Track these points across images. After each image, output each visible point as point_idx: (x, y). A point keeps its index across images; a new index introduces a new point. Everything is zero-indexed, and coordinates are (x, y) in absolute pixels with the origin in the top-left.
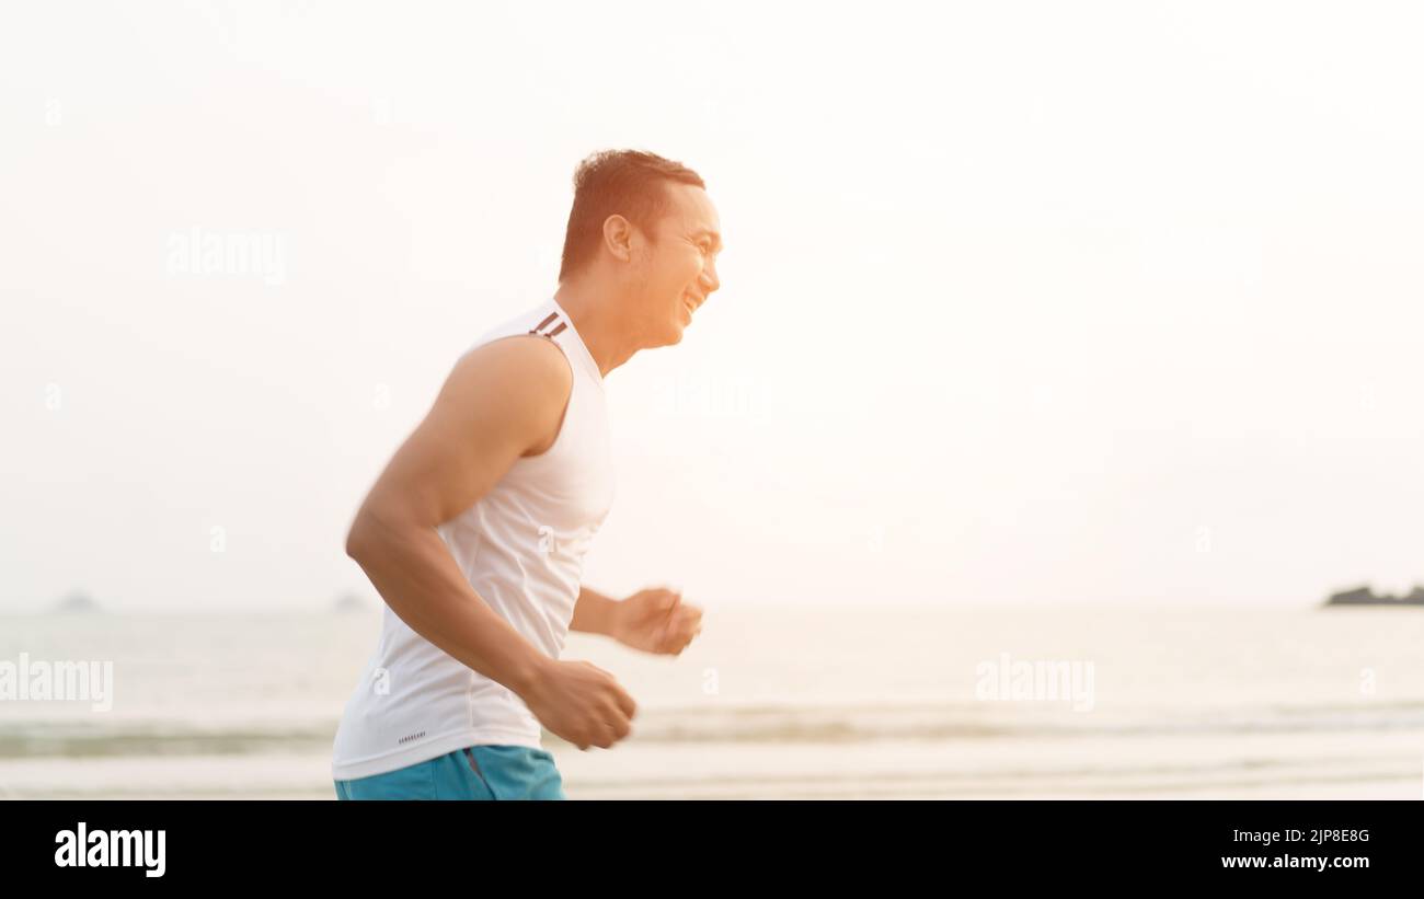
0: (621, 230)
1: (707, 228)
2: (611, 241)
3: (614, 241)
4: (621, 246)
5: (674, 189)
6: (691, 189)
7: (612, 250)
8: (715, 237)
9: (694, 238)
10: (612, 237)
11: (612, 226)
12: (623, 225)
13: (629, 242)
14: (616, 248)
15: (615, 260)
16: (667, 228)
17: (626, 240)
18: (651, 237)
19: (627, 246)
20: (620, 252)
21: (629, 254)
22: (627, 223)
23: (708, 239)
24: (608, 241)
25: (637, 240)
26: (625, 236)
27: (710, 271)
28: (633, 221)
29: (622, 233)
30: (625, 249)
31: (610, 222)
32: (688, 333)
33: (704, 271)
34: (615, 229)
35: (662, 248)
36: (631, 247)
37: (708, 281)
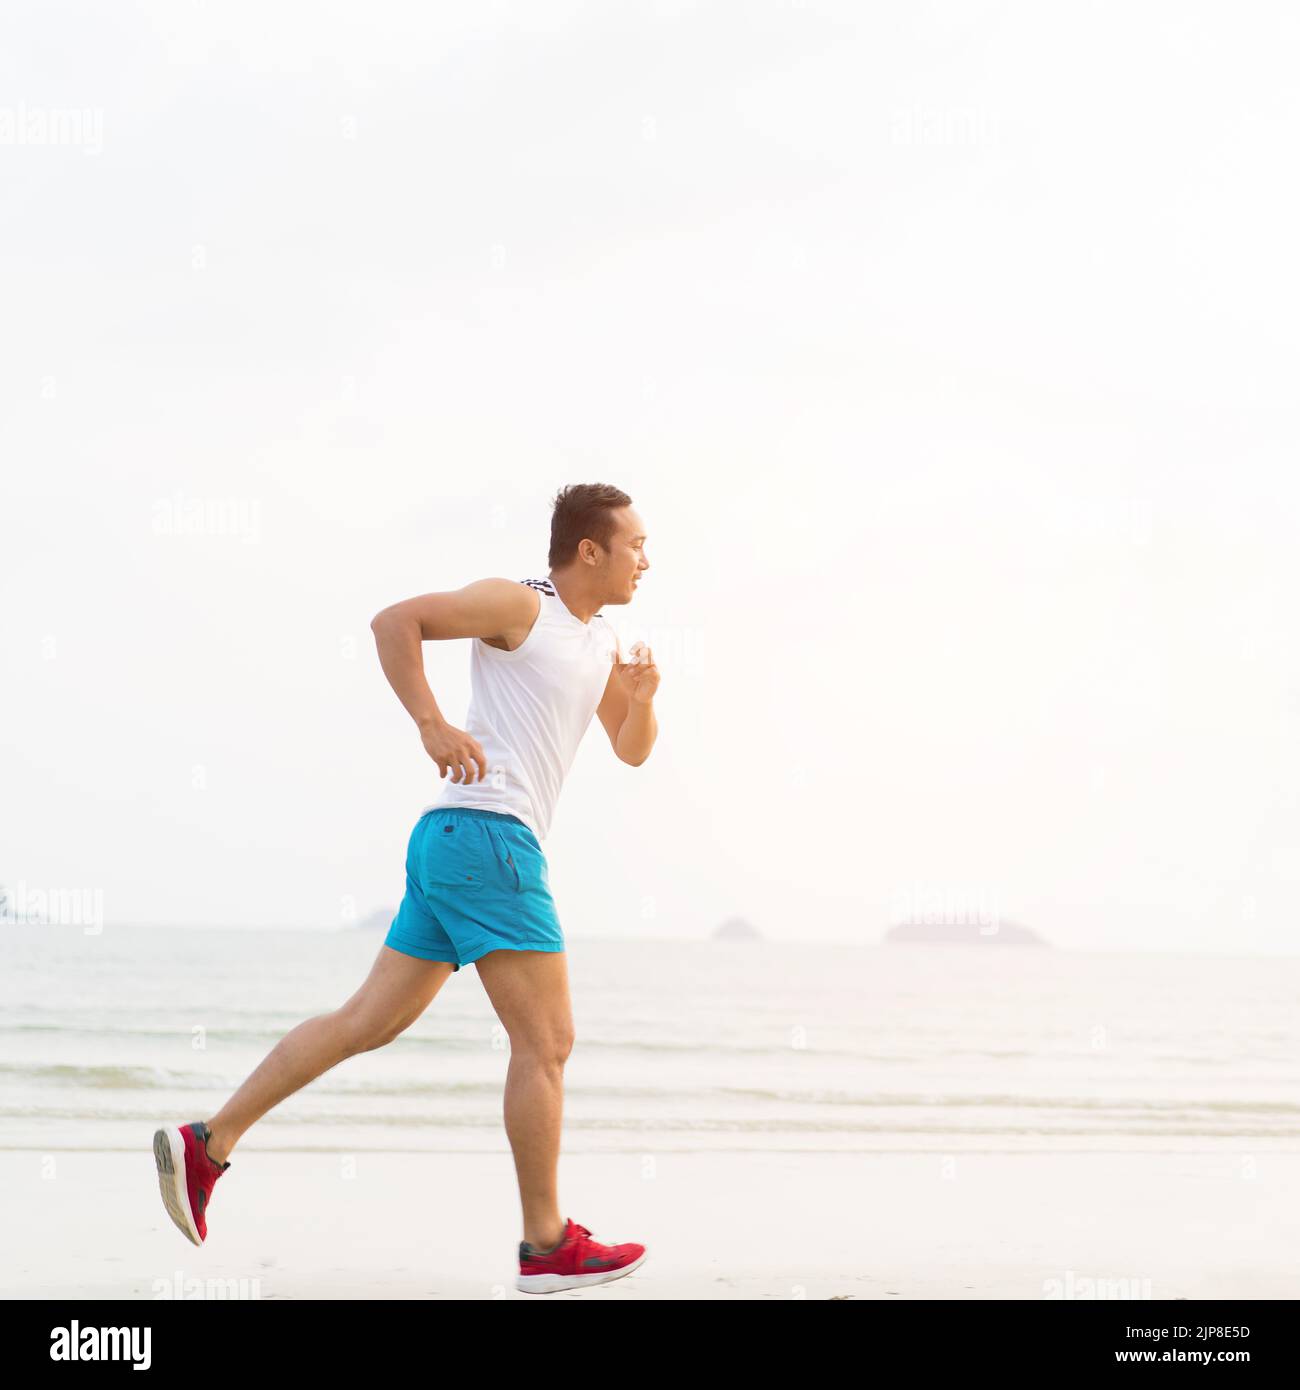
0: (589, 548)
1: (640, 535)
2: (584, 555)
3: (586, 554)
4: (591, 557)
5: (617, 514)
7: (584, 558)
9: (631, 543)
10: (585, 551)
11: (584, 545)
12: (589, 544)
13: (595, 554)
14: (587, 557)
15: (589, 566)
16: (615, 541)
17: (593, 552)
18: (607, 549)
19: (593, 556)
20: (591, 561)
21: (596, 561)
22: (593, 545)
24: (582, 555)
25: (599, 552)
27: (643, 560)
28: (594, 541)
29: (591, 550)
30: (593, 558)
31: (583, 543)
32: (635, 595)
33: (639, 560)
34: (586, 547)
35: (614, 556)
36: (597, 557)
37: (642, 564)
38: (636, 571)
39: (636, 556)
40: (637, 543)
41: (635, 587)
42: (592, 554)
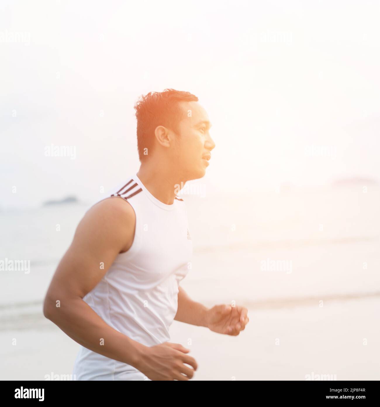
0: (162, 133)
1: (202, 120)
2: (160, 139)
4: (165, 140)
6: (191, 103)
7: (161, 143)
8: (207, 123)
9: (198, 127)
10: (160, 137)
11: (158, 132)
12: (163, 130)
13: (169, 137)
14: (163, 142)
15: (165, 148)
16: (184, 126)
18: (177, 133)
20: (166, 144)
21: (170, 143)
22: (166, 130)
23: (204, 125)
24: (158, 140)
25: (171, 136)
29: (164, 134)
30: (168, 141)
31: (158, 129)
33: (206, 142)
34: (160, 133)
36: (170, 139)
37: (209, 145)
38: (205, 151)
39: (202, 139)
40: (204, 127)
41: (207, 165)
42: (166, 137)
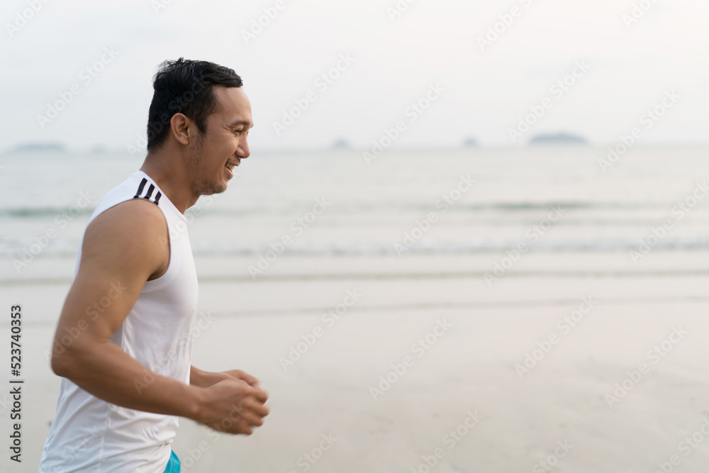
0: (182, 123)
1: (241, 119)
2: (176, 131)
3: (178, 131)
4: (182, 134)
5: (220, 93)
6: (231, 91)
7: (177, 136)
9: (232, 126)
10: (177, 127)
11: (176, 121)
12: (183, 119)
13: (188, 131)
14: (180, 135)
15: (179, 144)
16: (213, 122)
17: (187, 129)
18: (202, 129)
19: (186, 133)
20: (183, 139)
21: (188, 139)
22: (187, 121)
23: (241, 127)
24: (174, 131)
25: (193, 130)
26: (185, 127)
27: (243, 145)
28: (190, 117)
29: (184, 124)
30: (186, 137)
31: (176, 117)
33: (239, 146)
34: (179, 122)
35: (209, 136)
36: (189, 135)
37: (241, 152)
38: (233, 158)
39: (235, 142)
40: (242, 127)
42: (185, 131)
